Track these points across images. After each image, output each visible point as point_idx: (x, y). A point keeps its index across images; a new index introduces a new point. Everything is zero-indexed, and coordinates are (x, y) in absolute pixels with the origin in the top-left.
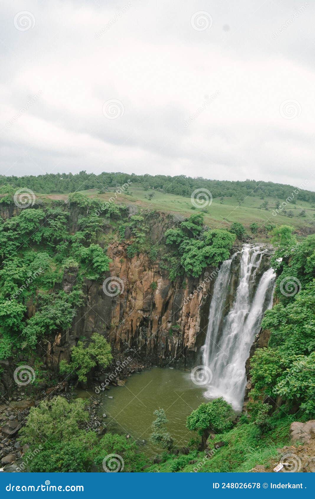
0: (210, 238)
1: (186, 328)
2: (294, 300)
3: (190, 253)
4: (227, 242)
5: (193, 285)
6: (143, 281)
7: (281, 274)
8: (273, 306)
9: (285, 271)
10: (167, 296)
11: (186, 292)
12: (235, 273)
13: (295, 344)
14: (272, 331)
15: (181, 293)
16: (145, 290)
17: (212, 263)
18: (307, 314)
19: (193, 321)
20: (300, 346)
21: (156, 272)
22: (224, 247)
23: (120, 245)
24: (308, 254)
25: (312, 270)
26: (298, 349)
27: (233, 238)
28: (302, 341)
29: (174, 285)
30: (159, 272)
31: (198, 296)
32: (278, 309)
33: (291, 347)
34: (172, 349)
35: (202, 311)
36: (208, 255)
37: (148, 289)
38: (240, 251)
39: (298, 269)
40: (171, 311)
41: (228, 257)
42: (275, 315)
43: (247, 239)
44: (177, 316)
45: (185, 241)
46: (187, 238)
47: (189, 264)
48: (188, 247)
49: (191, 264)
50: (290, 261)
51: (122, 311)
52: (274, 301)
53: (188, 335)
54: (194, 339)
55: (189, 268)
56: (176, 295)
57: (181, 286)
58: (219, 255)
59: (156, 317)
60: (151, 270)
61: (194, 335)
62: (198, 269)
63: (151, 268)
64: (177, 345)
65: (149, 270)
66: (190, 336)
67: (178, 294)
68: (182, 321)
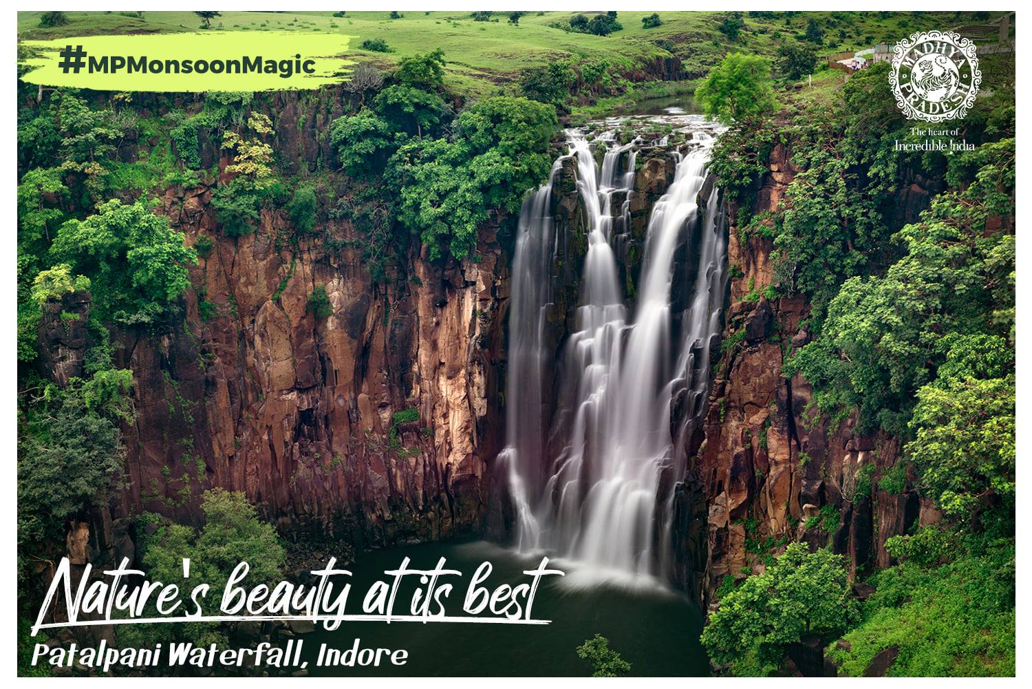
1: (437, 413)
5: (443, 281)
6: (284, 298)
10: (363, 329)
11: (422, 306)
12: (569, 220)
15: (407, 309)
16: (295, 324)
21: (317, 262)
23: (188, 194)
29: (382, 291)
30: (326, 259)
31: (461, 309)
34: (407, 483)
37: (303, 318)
38: (564, 153)
40: (385, 372)
44: (403, 384)
46: (402, 135)
51: (236, 405)
53: (448, 432)
54: (467, 439)
56: (394, 321)
57: (405, 292)
59: (341, 402)
60: (301, 259)
61: (467, 428)
63: (302, 252)
64: (421, 469)
65: (294, 257)
66: (454, 433)
67: (398, 316)
68: (424, 395)
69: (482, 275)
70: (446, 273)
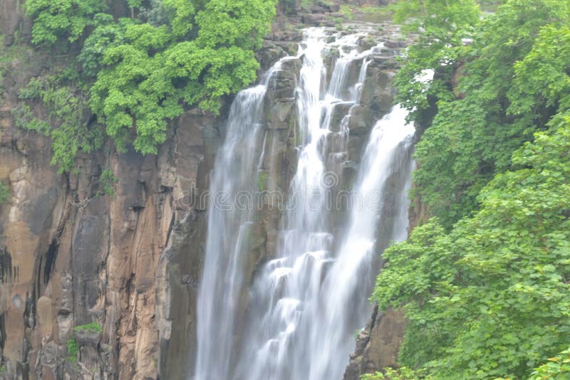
0: (186, 13)
1: (123, 329)
2: (478, 207)
3: (120, 70)
4: (248, 23)
7: (430, 125)
8: (410, 230)
9: (445, 114)
10: (48, 225)
11: (114, 208)
12: (279, 130)
13: (485, 348)
14: (411, 313)
15: (98, 211)
17: (201, 100)
18: (521, 248)
19: (145, 304)
20: (503, 354)
22: (238, 43)
24: (516, 53)
25: (532, 103)
26: (495, 365)
27: (268, 10)
28: (511, 338)
29: (73, 186)
30: (14, 143)
31: (158, 216)
32: (428, 241)
33: (474, 359)
35: (176, 266)
36: (182, 73)
38: (291, 54)
39: (486, 104)
40: (69, 276)
41: (254, 76)
42: (416, 262)
43: (314, 12)
44: (87, 292)
45: (100, 29)
46: (105, 16)
47: (118, 108)
48: (111, 51)
49: (127, 110)
50: (458, 78)
52: (414, 217)
53: (132, 351)
54: (152, 363)
55: (122, 122)
56: (82, 221)
57: (97, 189)
58: (220, 70)
59: (18, 303)
61: (153, 351)
62: (151, 124)
66: (139, 354)
67: (88, 215)
68: (109, 308)
69: (181, 181)
70: (142, 174)
